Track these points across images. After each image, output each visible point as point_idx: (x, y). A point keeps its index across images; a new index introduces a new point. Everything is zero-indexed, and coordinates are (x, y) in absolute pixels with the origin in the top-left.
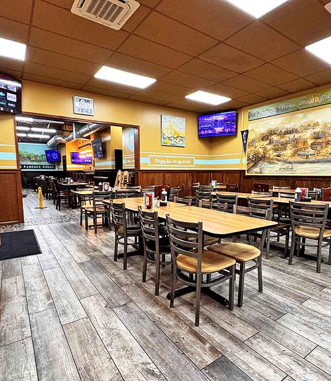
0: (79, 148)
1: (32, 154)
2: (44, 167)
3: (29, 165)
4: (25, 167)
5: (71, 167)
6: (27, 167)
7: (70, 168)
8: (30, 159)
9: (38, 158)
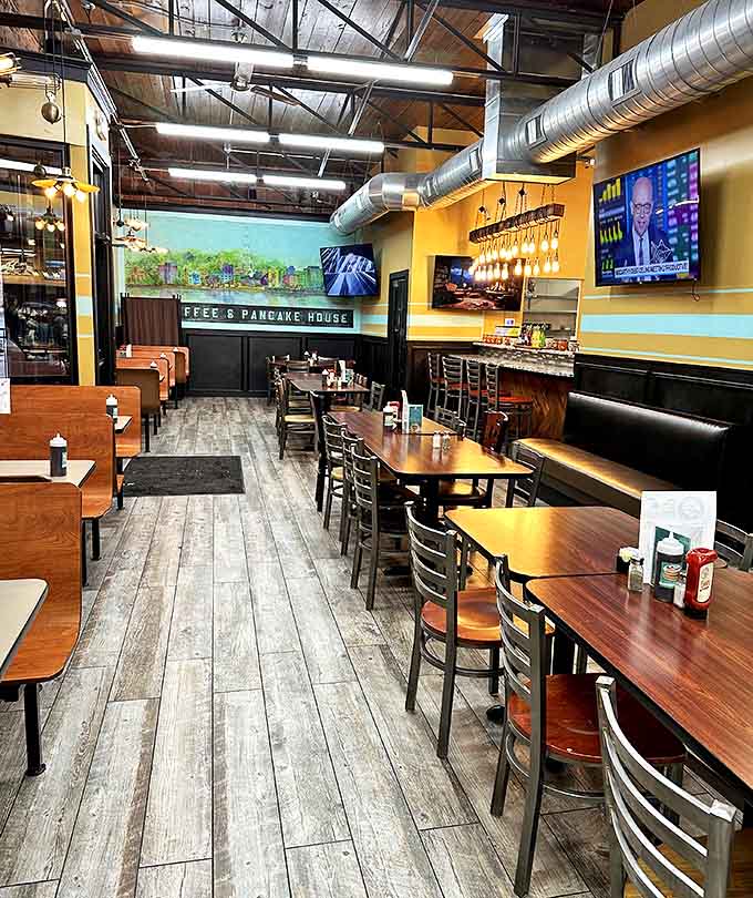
0: (474, 236)
1: (275, 262)
2: (311, 317)
3: (258, 309)
4: (245, 313)
5: (425, 324)
6: (254, 316)
7: (419, 329)
8: (264, 282)
9: (293, 282)
